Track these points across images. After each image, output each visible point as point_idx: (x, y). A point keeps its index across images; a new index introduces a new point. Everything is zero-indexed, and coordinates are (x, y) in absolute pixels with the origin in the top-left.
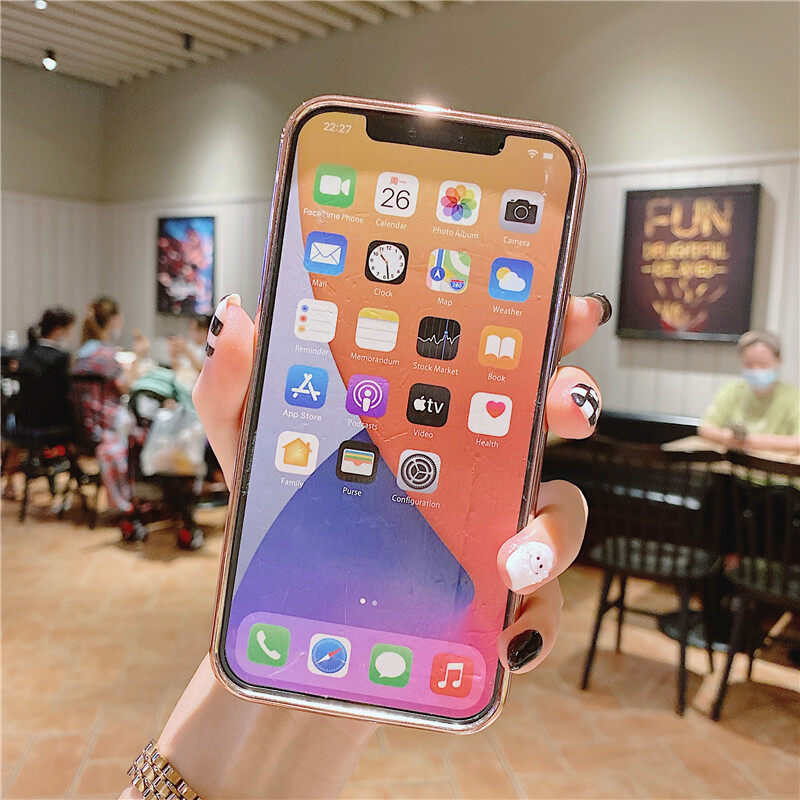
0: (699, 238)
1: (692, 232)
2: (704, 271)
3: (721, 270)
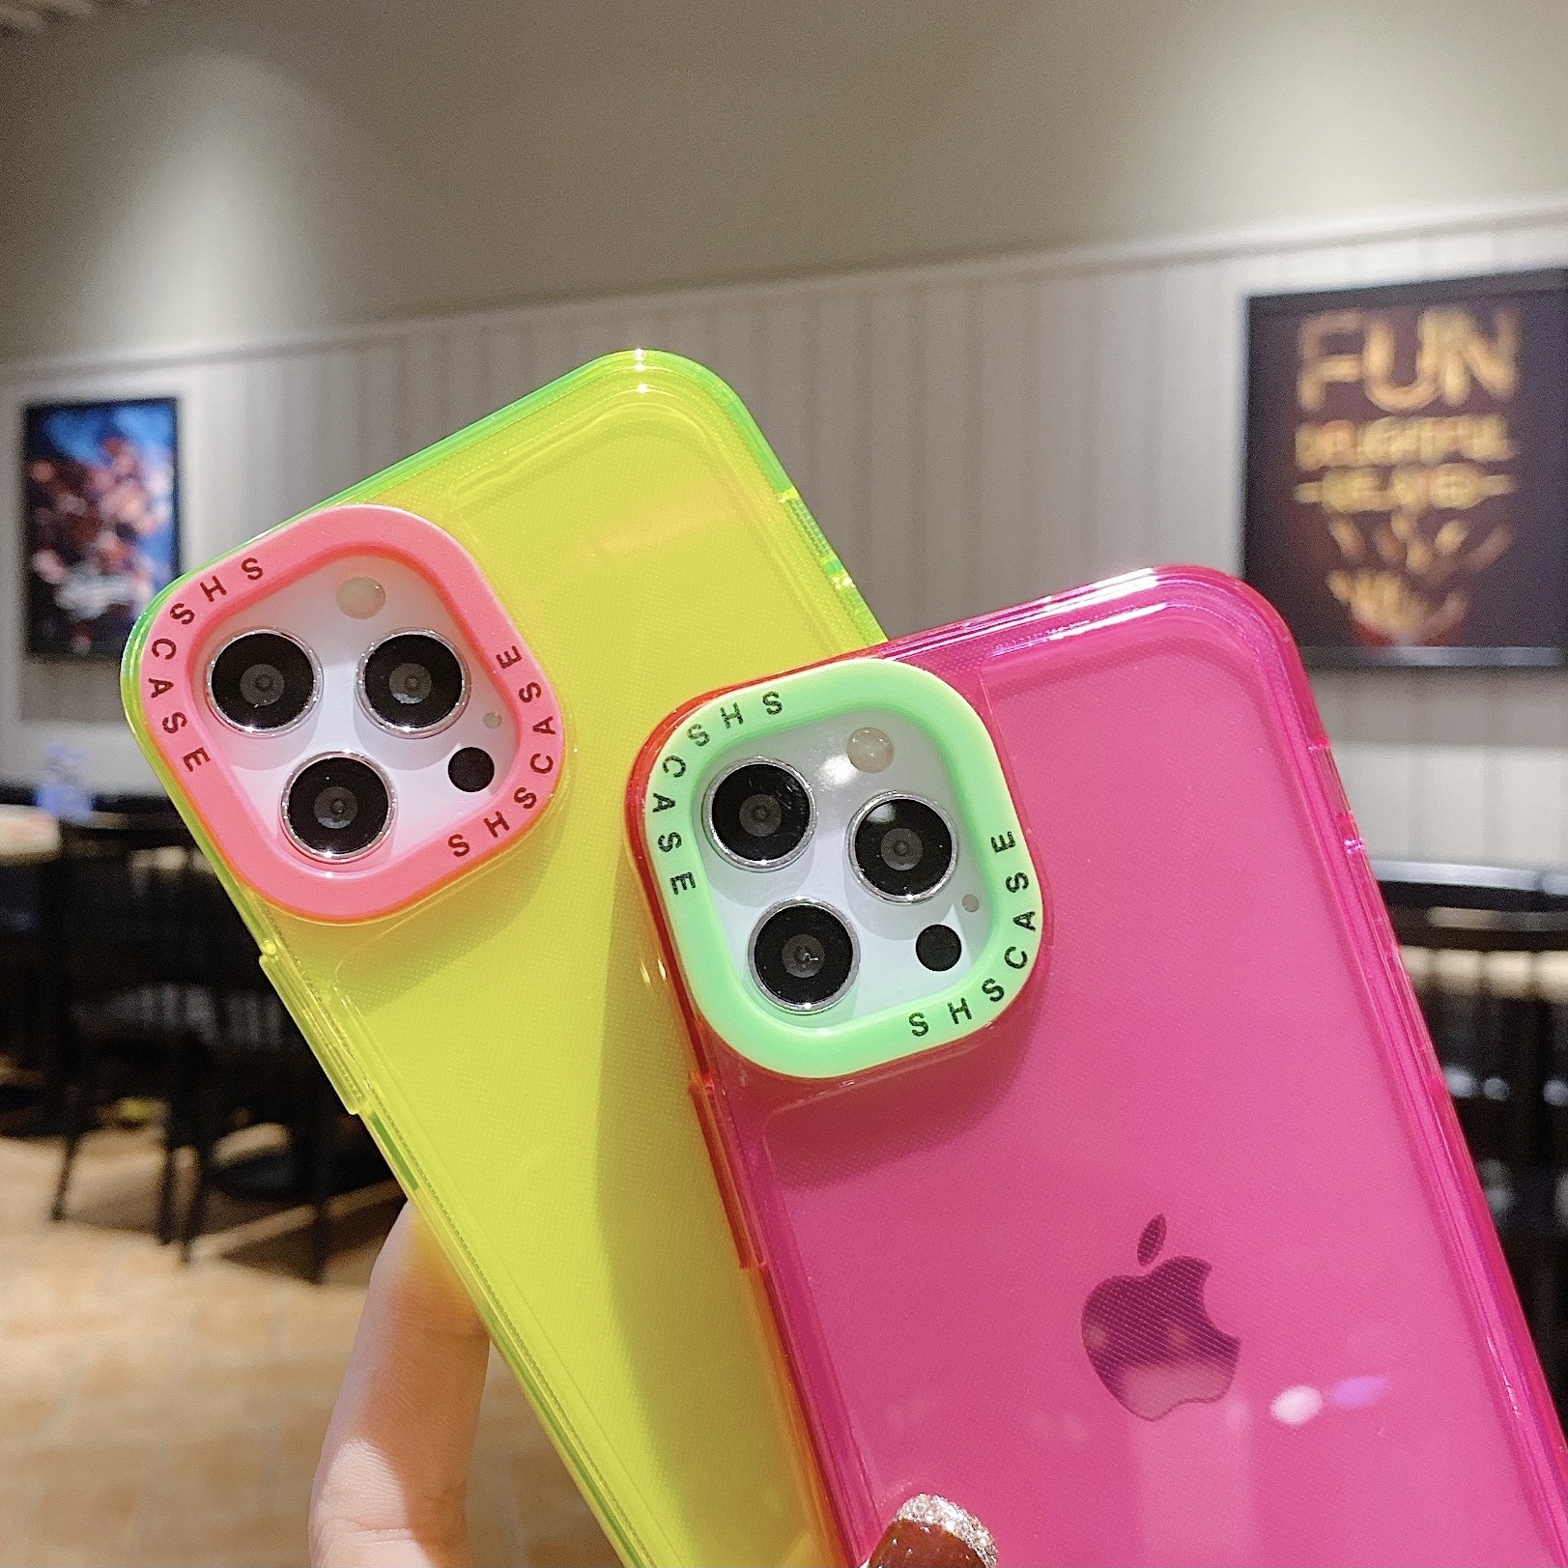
0: (1438, 409)
1: (1418, 395)
2: (1453, 491)
3: (1497, 486)
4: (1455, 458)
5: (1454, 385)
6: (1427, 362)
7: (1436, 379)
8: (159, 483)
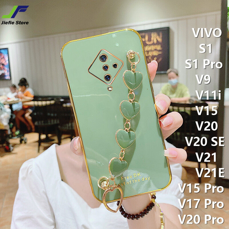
0: (154, 44)
1: (152, 42)
2: (156, 53)
3: (160, 53)
4: (156, 50)
5: (155, 41)
6: (152, 39)
7: (153, 40)
8: (7, 59)
